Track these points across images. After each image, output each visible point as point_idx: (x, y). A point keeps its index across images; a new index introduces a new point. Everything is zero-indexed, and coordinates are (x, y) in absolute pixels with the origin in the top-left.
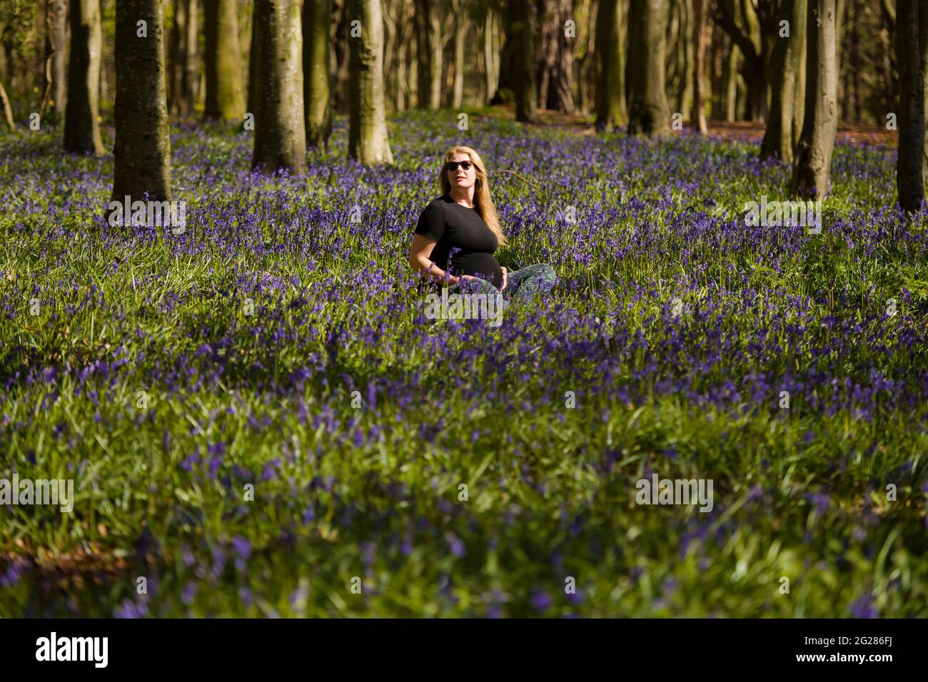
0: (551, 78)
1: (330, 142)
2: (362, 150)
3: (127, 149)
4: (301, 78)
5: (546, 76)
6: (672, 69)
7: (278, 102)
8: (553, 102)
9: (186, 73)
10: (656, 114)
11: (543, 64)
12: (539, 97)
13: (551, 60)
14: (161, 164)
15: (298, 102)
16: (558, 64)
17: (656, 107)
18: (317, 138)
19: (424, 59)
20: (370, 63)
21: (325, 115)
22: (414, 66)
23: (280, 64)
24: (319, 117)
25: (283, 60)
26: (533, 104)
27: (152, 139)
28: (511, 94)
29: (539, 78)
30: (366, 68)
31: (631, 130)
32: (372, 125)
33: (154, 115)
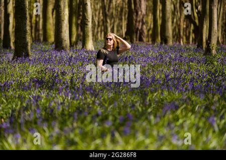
0: (140, 33)
1: (77, 46)
2: (86, 47)
3: (18, 41)
4: (68, 26)
5: (139, 32)
6: (174, 33)
7: (62, 32)
8: (141, 40)
9: (39, 34)
10: (168, 39)
11: (138, 29)
12: (136, 38)
13: (140, 28)
14: (28, 45)
15: (67, 32)
16: (142, 29)
17: (168, 37)
18: (74, 45)
19: (105, 31)
20: (88, 23)
21: (76, 38)
22: (103, 33)
23: (62, 22)
24: (74, 39)
25: (63, 20)
26: (135, 39)
27: (25, 38)
28: (129, 37)
29: (137, 33)
30: (87, 24)
31: (161, 43)
32: (88, 40)
33: (25, 32)
